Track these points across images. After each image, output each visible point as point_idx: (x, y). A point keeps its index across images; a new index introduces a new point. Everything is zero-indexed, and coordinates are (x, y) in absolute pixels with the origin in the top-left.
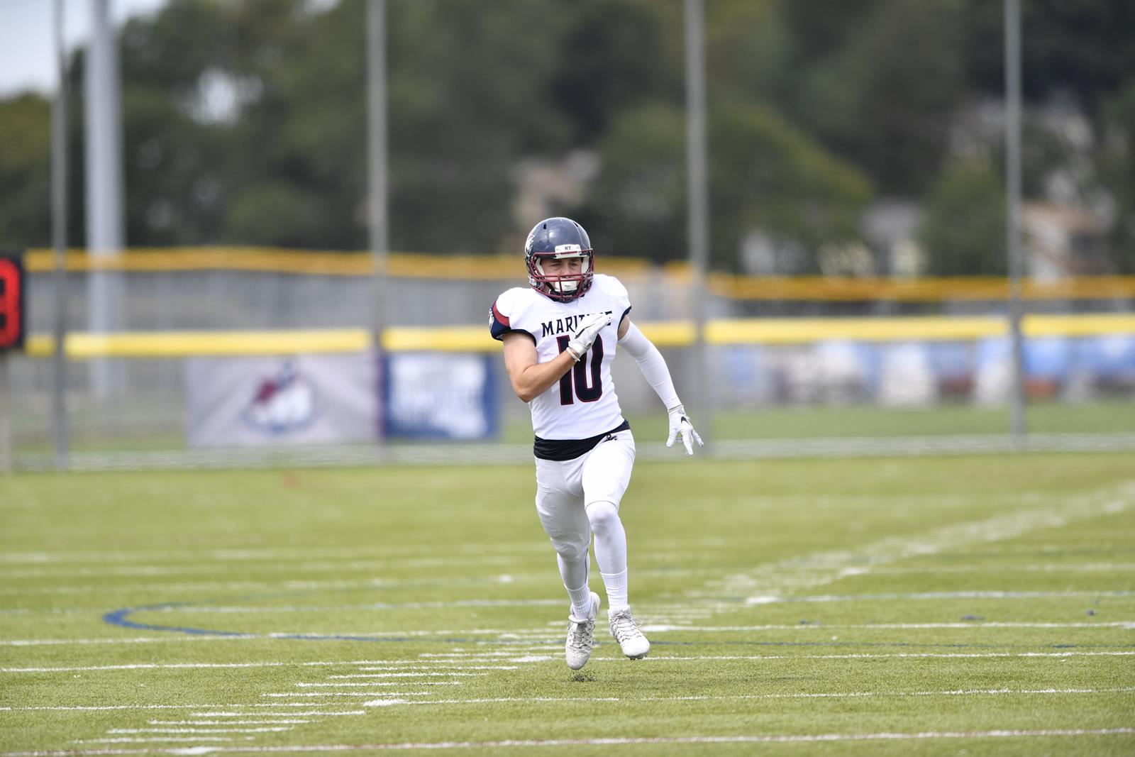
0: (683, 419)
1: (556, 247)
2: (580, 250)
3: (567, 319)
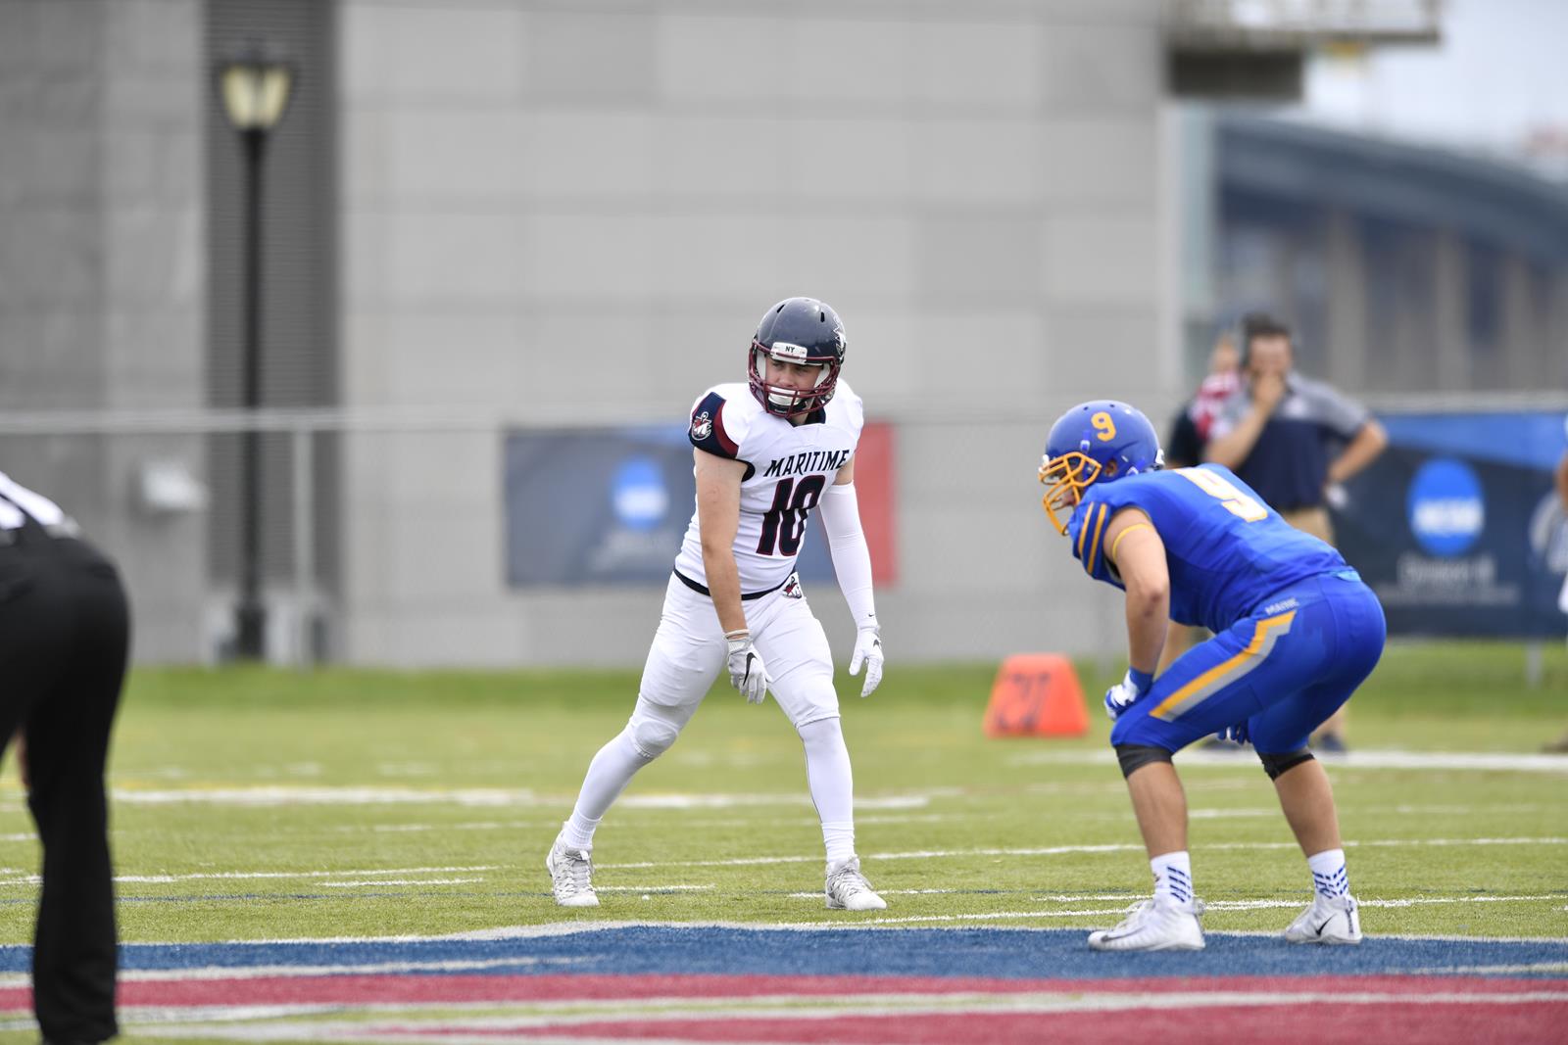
0: (876, 642)
1: (776, 344)
2: (805, 356)
3: (800, 456)
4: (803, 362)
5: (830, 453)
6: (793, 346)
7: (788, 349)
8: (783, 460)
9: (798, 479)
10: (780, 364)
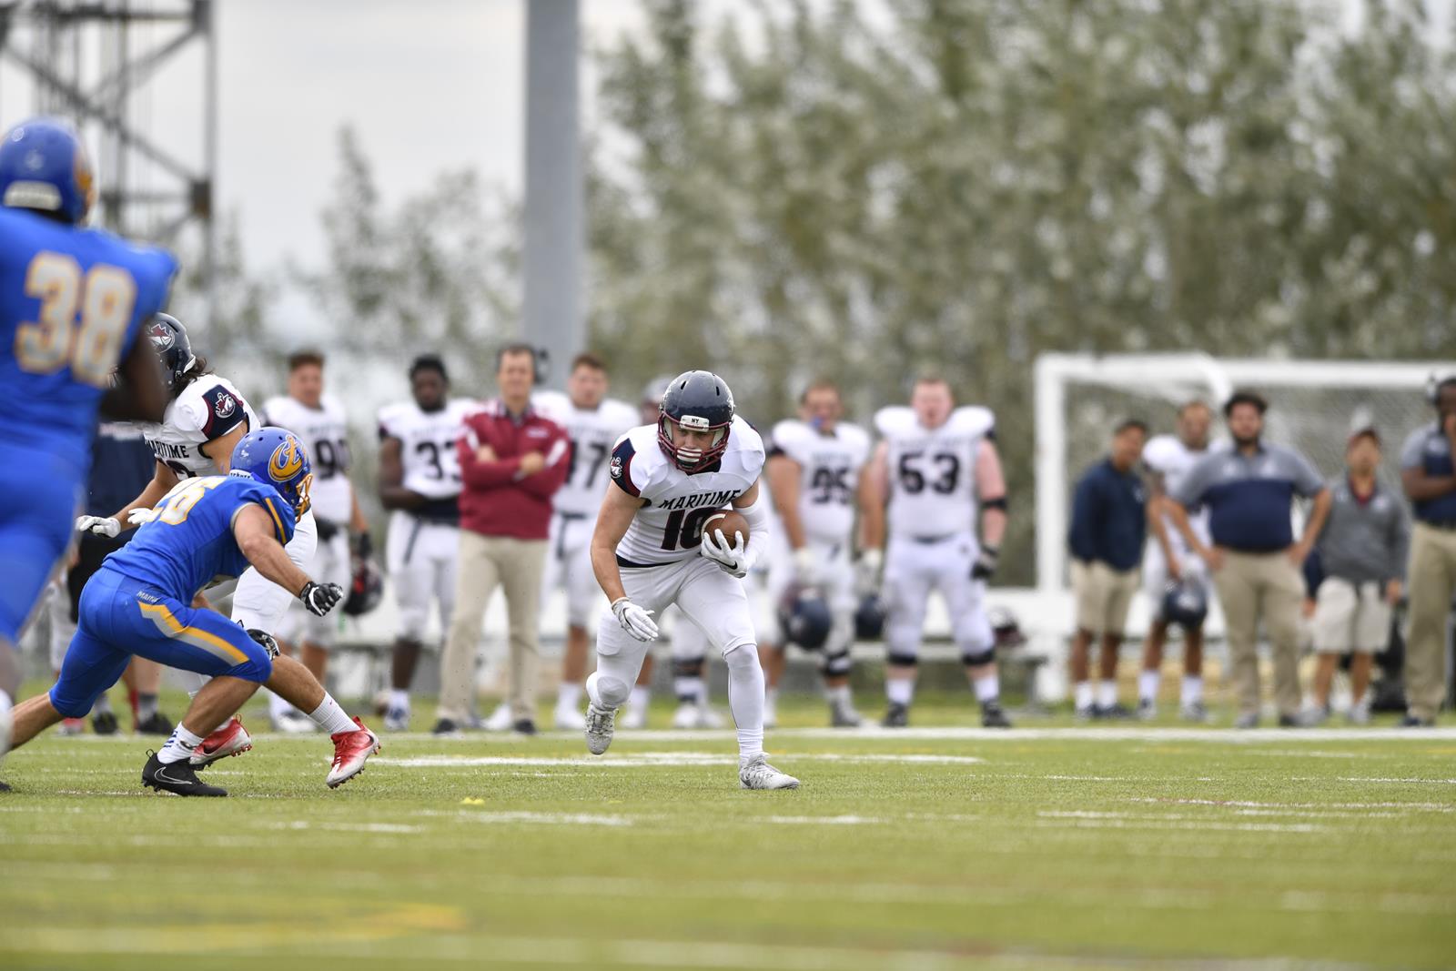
1: (684, 417)
2: (707, 426)
3: (691, 497)
4: (706, 430)
5: (721, 493)
6: (697, 418)
7: (693, 421)
8: (673, 500)
9: (689, 510)
10: (685, 432)
